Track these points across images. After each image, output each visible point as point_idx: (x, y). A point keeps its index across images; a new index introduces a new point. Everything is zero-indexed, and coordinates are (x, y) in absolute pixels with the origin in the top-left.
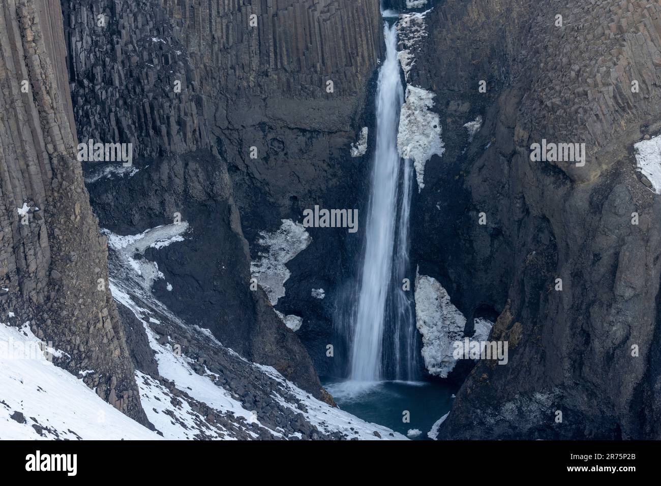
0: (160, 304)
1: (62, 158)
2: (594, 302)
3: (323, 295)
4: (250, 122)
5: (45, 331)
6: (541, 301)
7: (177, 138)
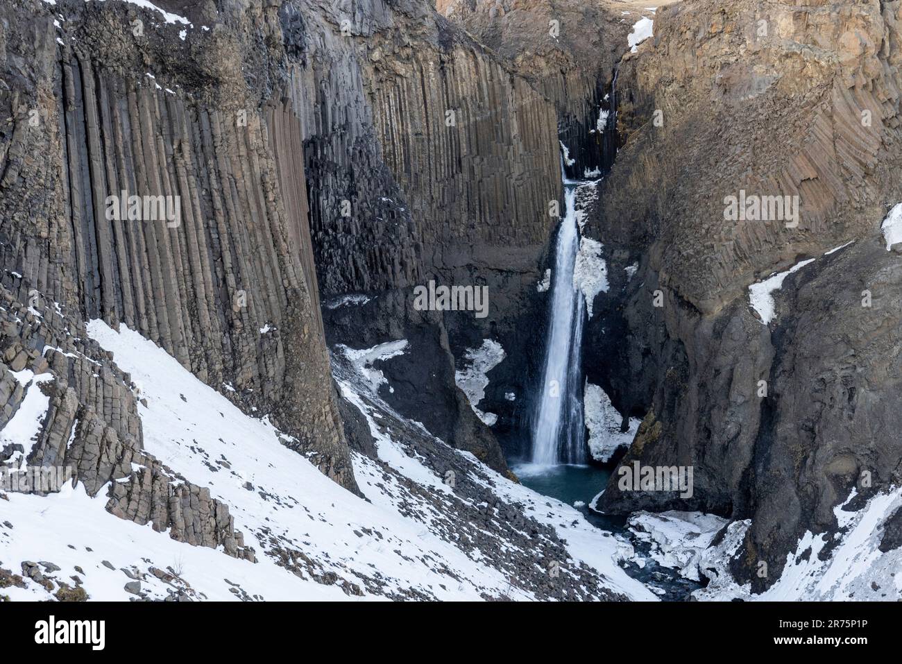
0: (383, 402)
1: (294, 291)
2: (714, 406)
3: (514, 398)
4: (459, 263)
5: (280, 422)
6: (676, 405)
7: (399, 275)
